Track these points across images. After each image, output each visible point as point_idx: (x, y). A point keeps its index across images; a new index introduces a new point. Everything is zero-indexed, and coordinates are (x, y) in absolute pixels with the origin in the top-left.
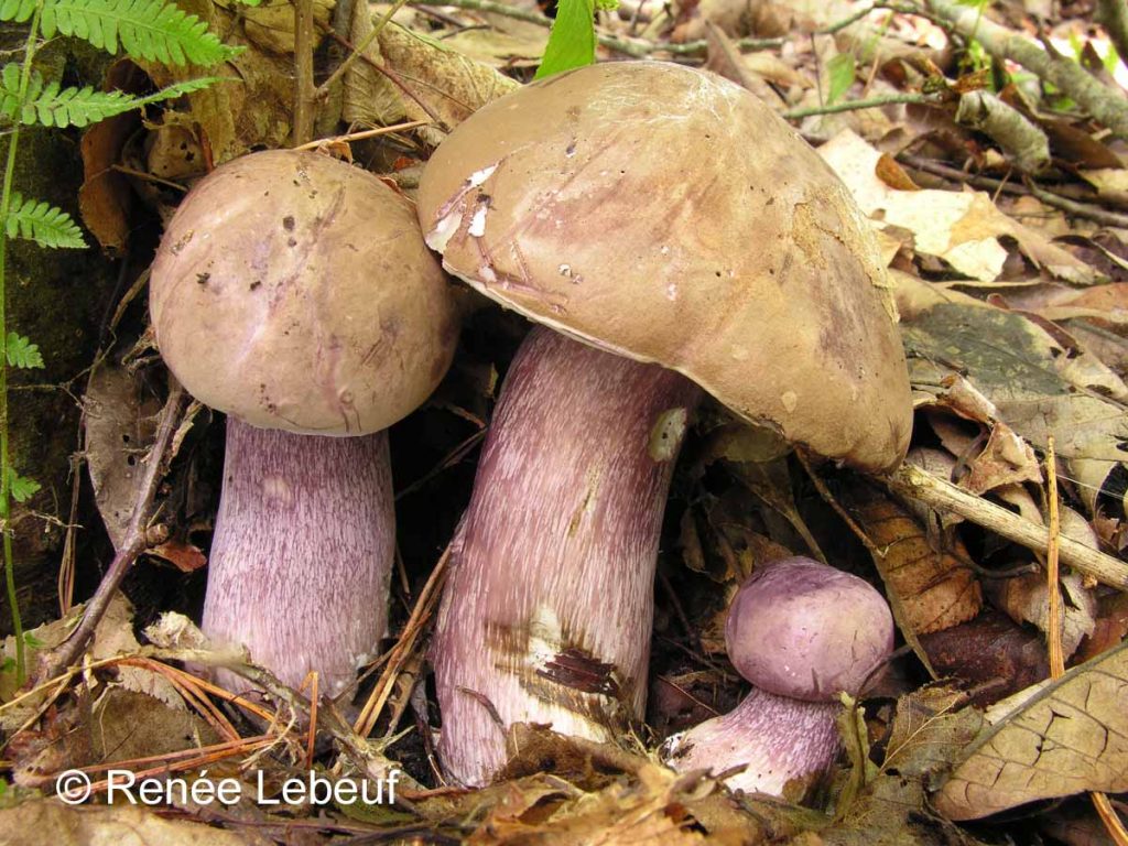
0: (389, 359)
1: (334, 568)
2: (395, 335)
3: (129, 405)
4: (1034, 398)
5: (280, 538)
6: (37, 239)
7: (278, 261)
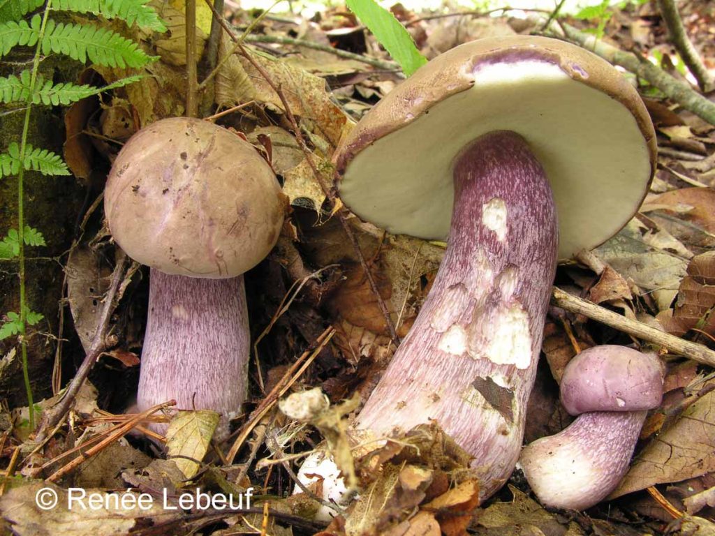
0: (243, 232)
1: (214, 358)
2: (246, 218)
3: (93, 272)
4: (629, 255)
5: (182, 342)
6: (41, 170)
7: (178, 177)
